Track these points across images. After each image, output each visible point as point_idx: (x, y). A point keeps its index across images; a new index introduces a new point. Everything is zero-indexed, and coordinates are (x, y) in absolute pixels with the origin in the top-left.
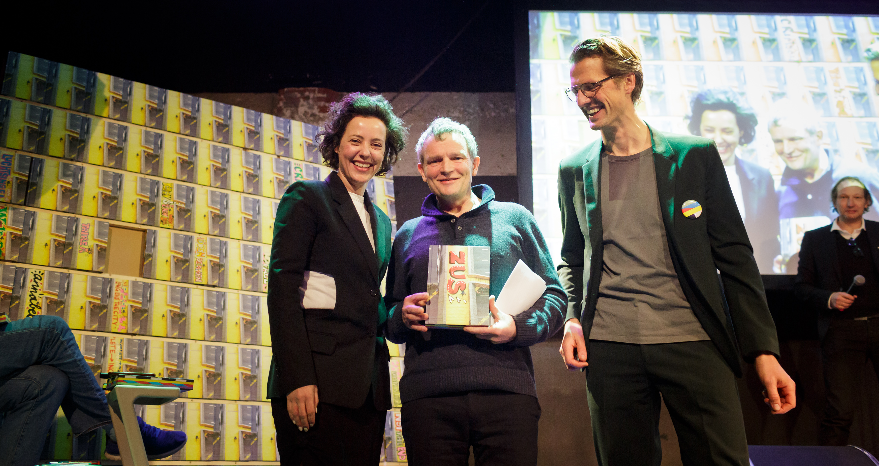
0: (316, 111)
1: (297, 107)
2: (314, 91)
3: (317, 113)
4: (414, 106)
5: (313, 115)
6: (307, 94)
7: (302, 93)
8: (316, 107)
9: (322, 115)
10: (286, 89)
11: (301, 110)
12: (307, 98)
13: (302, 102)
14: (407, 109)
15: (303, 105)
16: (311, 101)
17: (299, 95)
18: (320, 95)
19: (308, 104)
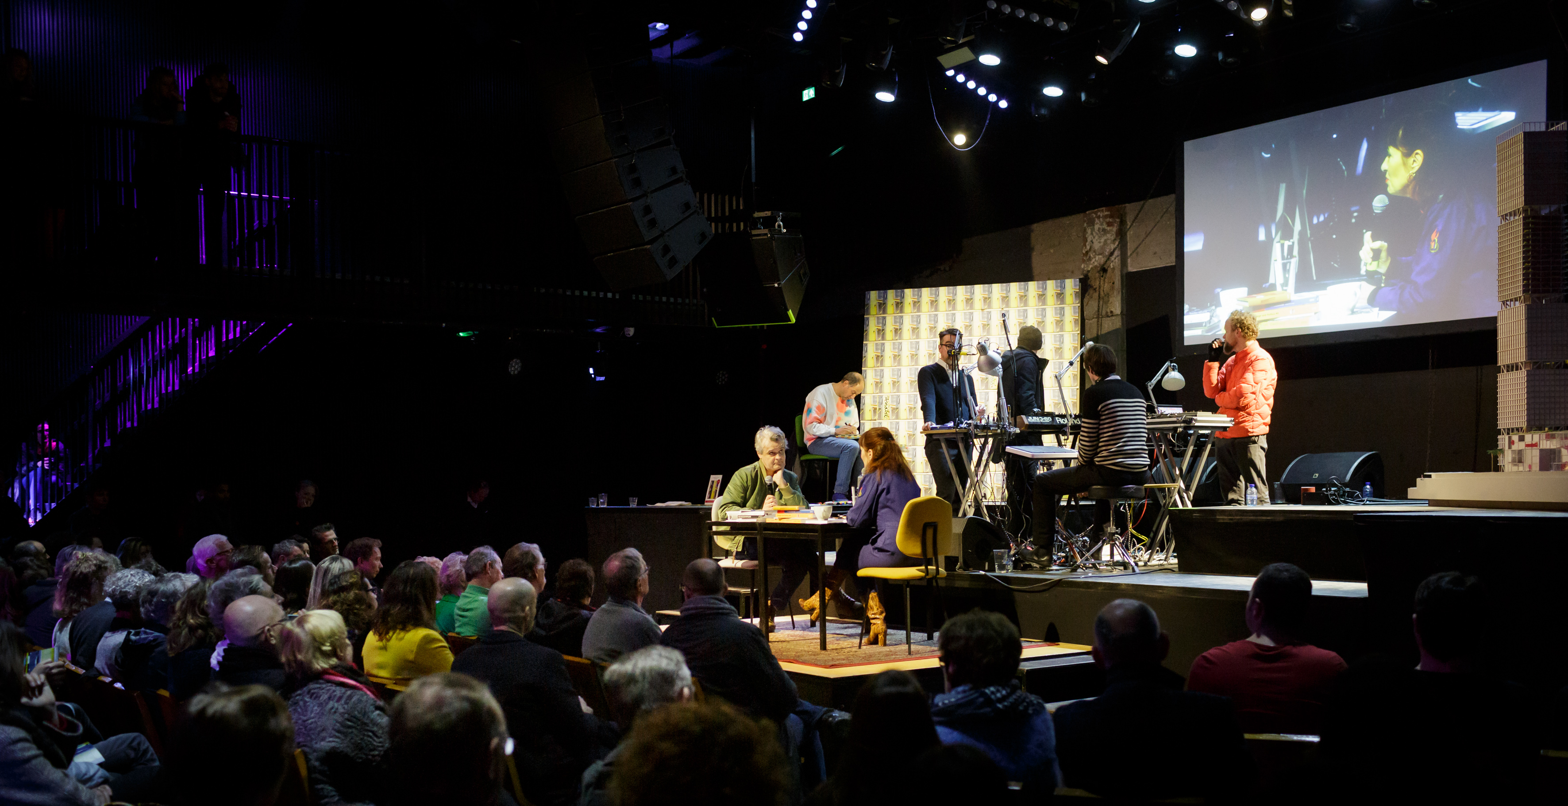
0: (1105, 226)
1: (1094, 225)
2: (1102, 211)
3: (1106, 228)
4: (1169, 207)
5: (1104, 230)
6: (1099, 214)
7: (1096, 213)
8: (1104, 224)
9: (1108, 228)
10: (1087, 212)
11: (1097, 227)
12: (1099, 217)
13: (1097, 221)
14: (1165, 210)
15: (1097, 223)
16: (1101, 219)
17: (1094, 216)
18: (1107, 213)
19: (1100, 221)
